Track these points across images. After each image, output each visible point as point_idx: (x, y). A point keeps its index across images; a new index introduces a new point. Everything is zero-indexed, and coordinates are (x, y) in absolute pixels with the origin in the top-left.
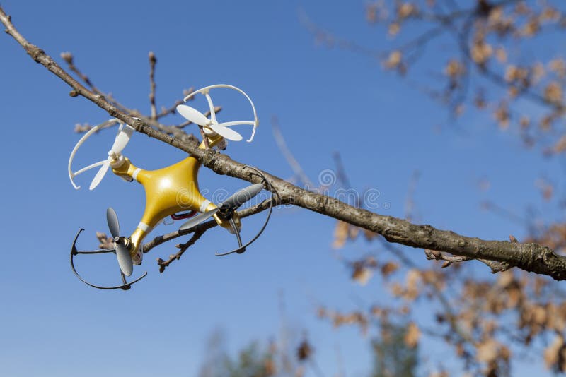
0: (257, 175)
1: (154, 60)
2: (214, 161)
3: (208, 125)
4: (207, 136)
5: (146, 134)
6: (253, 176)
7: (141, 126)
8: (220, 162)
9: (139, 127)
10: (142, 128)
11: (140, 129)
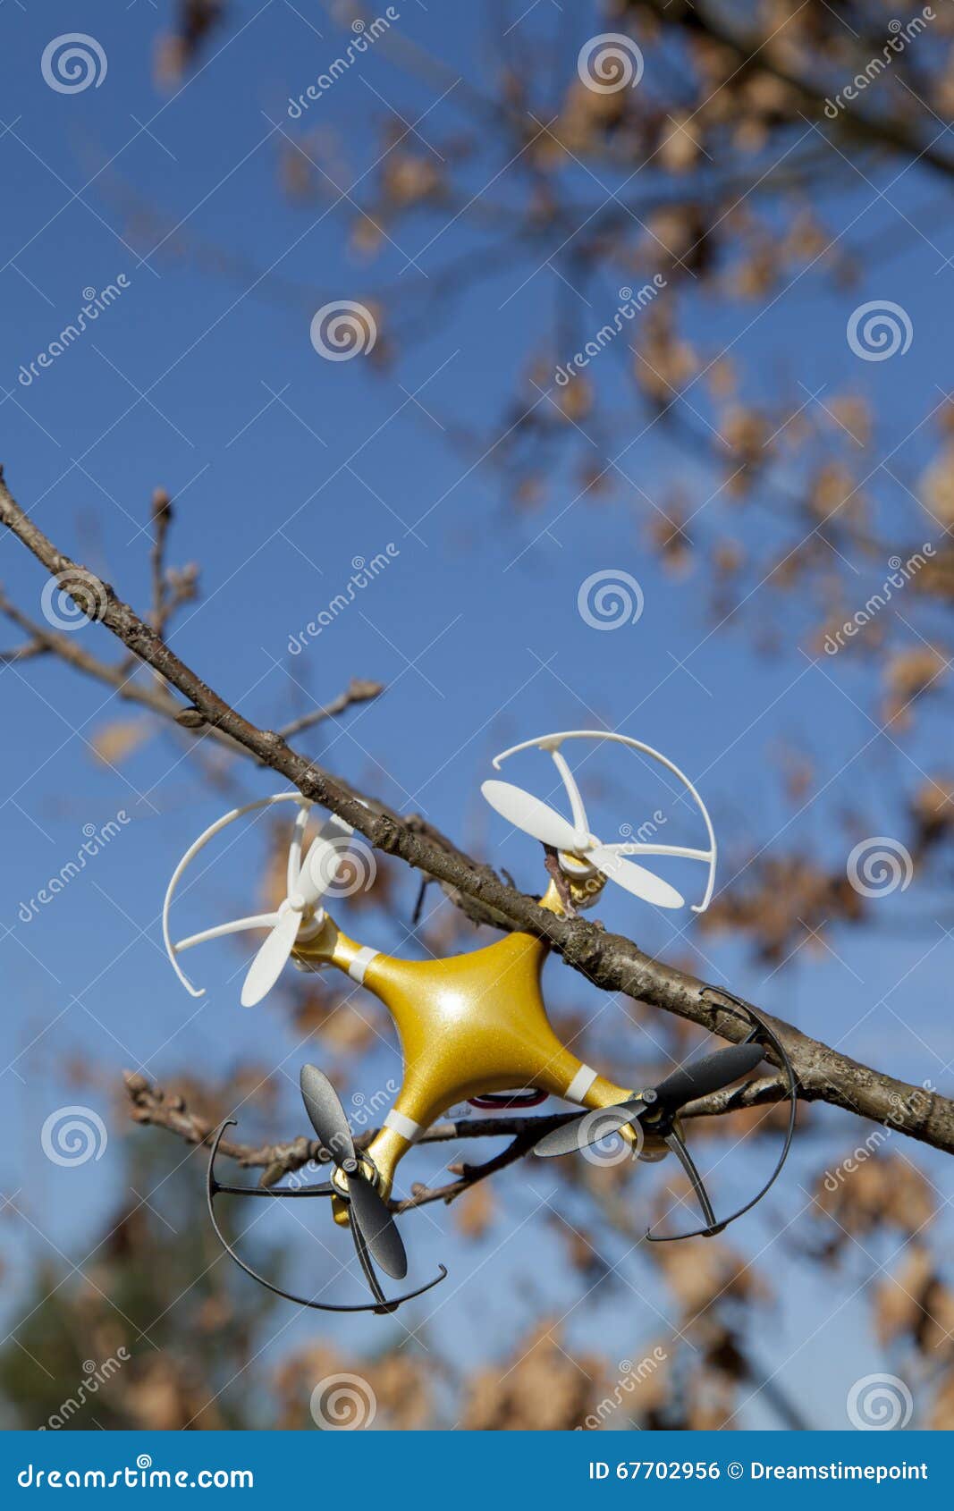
0: (730, 1011)
1: (165, 513)
2: (599, 955)
3: (580, 851)
4: (565, 876)
5: (407, 859)
6: (720, 1013)
7: (394, 836)
8: (616, 960)
9: (387, 837)
10: (397, 842)
11: (389, 845)
